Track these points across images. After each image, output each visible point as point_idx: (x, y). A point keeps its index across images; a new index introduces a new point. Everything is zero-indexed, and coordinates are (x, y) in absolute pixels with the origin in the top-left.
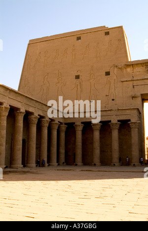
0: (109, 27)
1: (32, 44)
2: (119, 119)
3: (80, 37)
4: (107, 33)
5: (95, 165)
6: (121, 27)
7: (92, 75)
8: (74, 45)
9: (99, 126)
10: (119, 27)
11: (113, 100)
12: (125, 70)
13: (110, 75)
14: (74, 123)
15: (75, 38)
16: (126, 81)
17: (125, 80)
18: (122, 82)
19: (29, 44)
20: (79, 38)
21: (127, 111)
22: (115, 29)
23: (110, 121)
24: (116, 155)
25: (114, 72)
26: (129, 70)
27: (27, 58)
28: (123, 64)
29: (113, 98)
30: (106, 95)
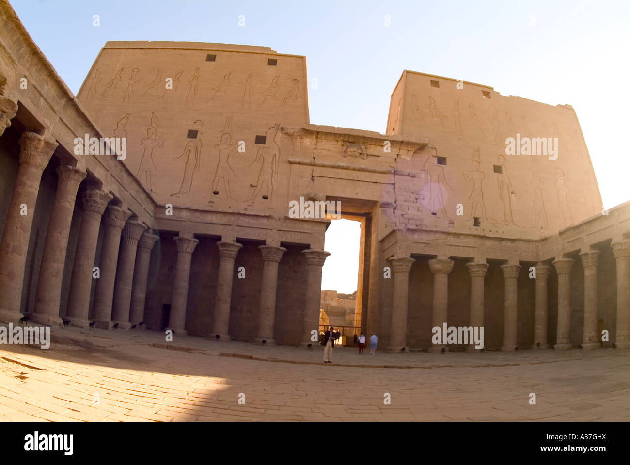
0: (278, 52)
1: (110, 49)
2: (284, 240)
3: (215, 56)
4: (272, 62)
5: (218, 337)
6: (302, 59)
7: (226, 136)
8: (198, 69)
9: (236, 250)
10: (299, 57)
11: (265, 198)
12: (298, 140)
13: (266, 145)
14: (177, 234)
15: (205, 55)
16: (299, 163)
17: (298, 160)
18: (291, 163)
19: (104, 49)
20: (211, 58)
21: (306, 226)
22: (290, 59)
23: (263, 242)
24: (268, 321)
25: (276, 140)
26: (308, 141)
27: (93, 75)
28: (297, 128)
29: (265, 194)
30: (252, 186)
